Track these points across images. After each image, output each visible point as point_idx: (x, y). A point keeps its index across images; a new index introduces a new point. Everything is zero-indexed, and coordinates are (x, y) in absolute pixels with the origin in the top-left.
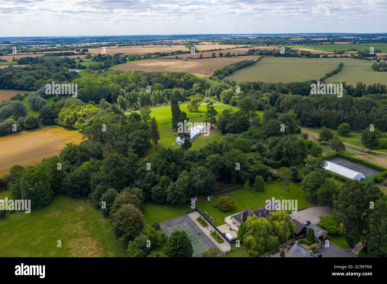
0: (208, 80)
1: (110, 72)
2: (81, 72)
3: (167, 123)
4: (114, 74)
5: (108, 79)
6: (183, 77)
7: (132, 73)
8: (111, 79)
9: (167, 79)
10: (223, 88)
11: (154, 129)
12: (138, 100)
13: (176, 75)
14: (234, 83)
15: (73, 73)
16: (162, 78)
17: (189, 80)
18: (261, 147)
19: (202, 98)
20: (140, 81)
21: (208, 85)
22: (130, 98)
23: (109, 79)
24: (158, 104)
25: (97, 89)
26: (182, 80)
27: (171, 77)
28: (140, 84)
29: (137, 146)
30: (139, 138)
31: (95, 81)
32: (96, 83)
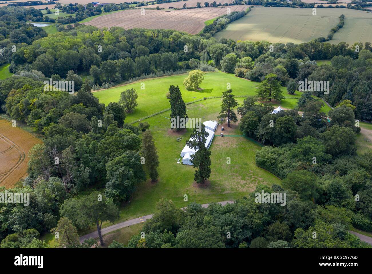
0: (202, 39)
1: (81, 29)
2: (49, 27)
3: (161, 113)
4: (86, 32)
5: (78, 40)
6: (171, 36)
7: (108, 31)
8: (82, 40)
9: (151, 39)
10: (223, 51)
11: (149, 151)
12: (117, 71)
13: (162, 33)
14: (233, 43)
15: (36, 30)
16: (146, 38)
17: (179, 40)
18: (339, 190)
19: (197, 63)
20: (119, 42)
21: (202, 46)
22: (107, 68)
23: (80, 40)
24: (143, 75)
25: (64, 56)
26: (171, 40)
27: (156, 35)
28: (119, 47)
29: (121, 184)
30: (123, 171)
31: (62, 43)
32: (62, 46)
